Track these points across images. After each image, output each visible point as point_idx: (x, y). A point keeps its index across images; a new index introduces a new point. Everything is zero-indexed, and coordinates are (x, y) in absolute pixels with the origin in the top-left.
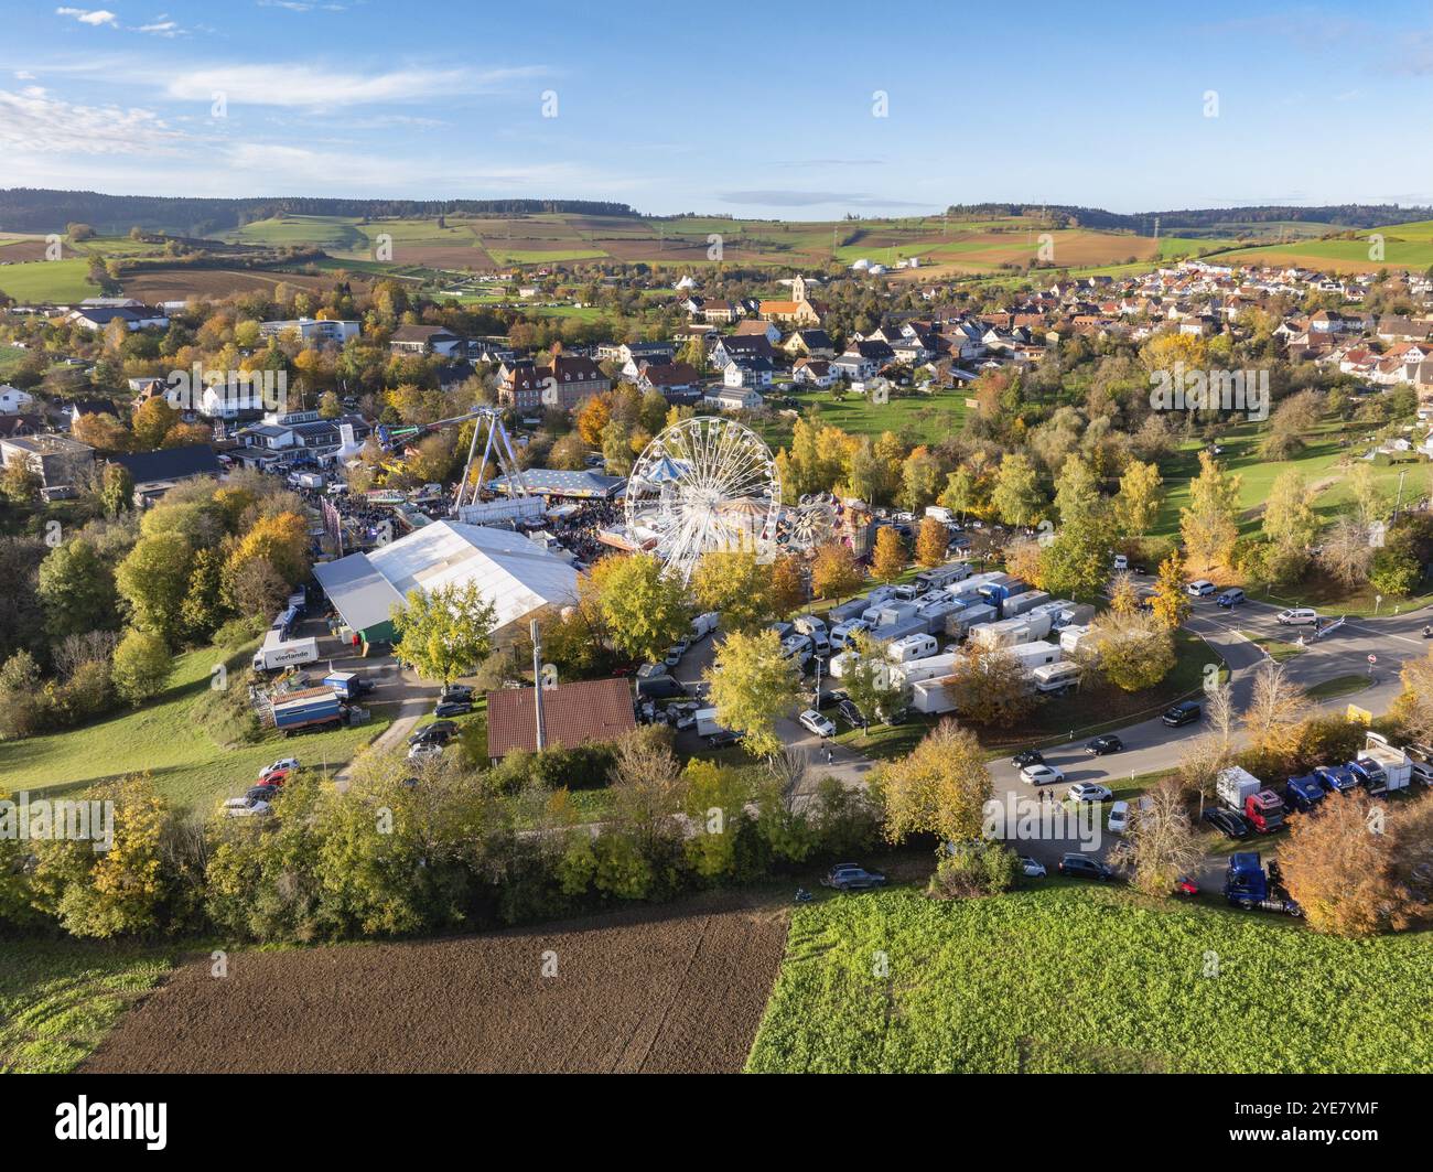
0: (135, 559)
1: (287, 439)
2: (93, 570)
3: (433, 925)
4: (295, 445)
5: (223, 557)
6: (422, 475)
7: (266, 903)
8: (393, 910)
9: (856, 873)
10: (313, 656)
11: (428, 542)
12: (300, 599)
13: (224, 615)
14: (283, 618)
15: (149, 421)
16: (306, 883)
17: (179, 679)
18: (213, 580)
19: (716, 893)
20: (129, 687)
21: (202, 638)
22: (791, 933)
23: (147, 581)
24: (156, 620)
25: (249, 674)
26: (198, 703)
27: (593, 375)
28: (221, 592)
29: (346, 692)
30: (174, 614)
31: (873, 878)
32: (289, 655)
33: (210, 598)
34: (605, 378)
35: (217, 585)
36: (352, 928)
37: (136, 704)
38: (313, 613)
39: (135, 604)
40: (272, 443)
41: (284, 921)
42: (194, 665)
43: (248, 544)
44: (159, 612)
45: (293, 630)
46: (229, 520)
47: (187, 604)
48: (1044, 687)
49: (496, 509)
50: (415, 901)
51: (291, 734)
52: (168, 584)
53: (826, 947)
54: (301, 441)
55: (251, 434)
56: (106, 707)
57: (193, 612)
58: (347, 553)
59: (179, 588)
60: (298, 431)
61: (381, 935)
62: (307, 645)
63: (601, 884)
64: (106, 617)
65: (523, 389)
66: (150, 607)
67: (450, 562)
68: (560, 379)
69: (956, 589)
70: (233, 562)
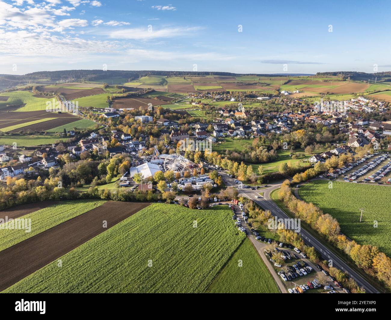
0: (109, 166)
1: (132, 146)
2: (104, 166)
3: (126, 201)
4: (134, 147)
5: (119, 166)
6: (150, 154)
7: (115, 198)
8: (123, 199)
10: (126, 179)
11: (144, 166)
12: (127, 172)
13: (118, 174)
14: (124, 175)
15: (113, 142)
16: (117, 196)
17: (112, 181)
18: (117, 169)
20: (107, 181)
21: (116, 176)
23: (110, 169)
24: (111, 174)
25: (119, 181)
26: (114, 183)
29: (128, 183)
30: (113, 173)
32: (124, 179)
33: (117, 171)
36: (120, 200)
37: (107, 183)
38: (128, 175)
40: (130, 146)
41: (116, 199)
42: (115, 179)
43: (122, 165)
45: (125, 176)
46: (120, 161)
47: (114, 172)
49: (157, 161)
50: (125, 198)
52: (112, 169)
54: (134, 146)
55: (127, 144)
56: (105, 183)
57: (115, 173)
58: (135, 166)
59: (114, 170)
60: (134, 145)
61: (122, 201)
62: (126, 178)
64: (105, 173)
65: (173, 136)
66: (110, 172)
67: (145, 169)
68: (180, 135)
69: (201, 178)
70: (120, 167)
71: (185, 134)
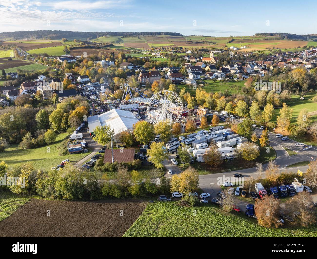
0: (53, 114)
1: (91, 88)
2: (46, 115)
4: (93, 89)
5: (69, 115)
6: (116, 97)
7: (46, 191)
8: (68, 195)
9: (164, 198)
10: (81, 137)
11: (111, 113)
12: (82, 124)
13: (69, 127)
14: (78, 129)
15: (65, 84)
17: (57, 139)
18: (67, 119)
19: (135, 198)
20: (47, 141)
21: (65, 131)
22: (145, 209)
23: (55, 119)
24: (56, 127)
25: (69, 140)
26: (59, 145)
27: (159, 75)
28: (68, 122)
29: (84, 146)
30: (60, 126)
31: (168, 199)
32: (77, 136)
33: (66, 123)
34: (161, 76)
35: (67, 121)
36: (61, 197)
37: (48, 144)
38: (84, 128)
39: (52, 124)
40: (88, 89)
41: (49, 194)
42: (62, 136)
43: (74, 112)
44: (57, 125)
45: (79, 131)
46: (72, 107)
47: (62, 124)
48: (228, 158)
49: (128, 106)
50: (72, 193)
51: (72, 154)
52: (58, 120)
53: (151, 213)
54: (94, 89)
55: (85, 87)
56: (43, 144)
57: (63, 126)
58: (95, 114)
59: (60, 121)
60: (94, 87)
61: (66, 199)
62: (80, 135)
63: (110, 194)
64: (47, 126)
65: (143, 78)
66: (55, 124)
67: (113, 118)
68: (151, 76)
69: (218, 132)
70: (71, 116)
71: (157, 76)
